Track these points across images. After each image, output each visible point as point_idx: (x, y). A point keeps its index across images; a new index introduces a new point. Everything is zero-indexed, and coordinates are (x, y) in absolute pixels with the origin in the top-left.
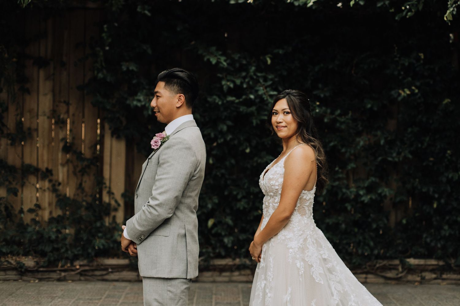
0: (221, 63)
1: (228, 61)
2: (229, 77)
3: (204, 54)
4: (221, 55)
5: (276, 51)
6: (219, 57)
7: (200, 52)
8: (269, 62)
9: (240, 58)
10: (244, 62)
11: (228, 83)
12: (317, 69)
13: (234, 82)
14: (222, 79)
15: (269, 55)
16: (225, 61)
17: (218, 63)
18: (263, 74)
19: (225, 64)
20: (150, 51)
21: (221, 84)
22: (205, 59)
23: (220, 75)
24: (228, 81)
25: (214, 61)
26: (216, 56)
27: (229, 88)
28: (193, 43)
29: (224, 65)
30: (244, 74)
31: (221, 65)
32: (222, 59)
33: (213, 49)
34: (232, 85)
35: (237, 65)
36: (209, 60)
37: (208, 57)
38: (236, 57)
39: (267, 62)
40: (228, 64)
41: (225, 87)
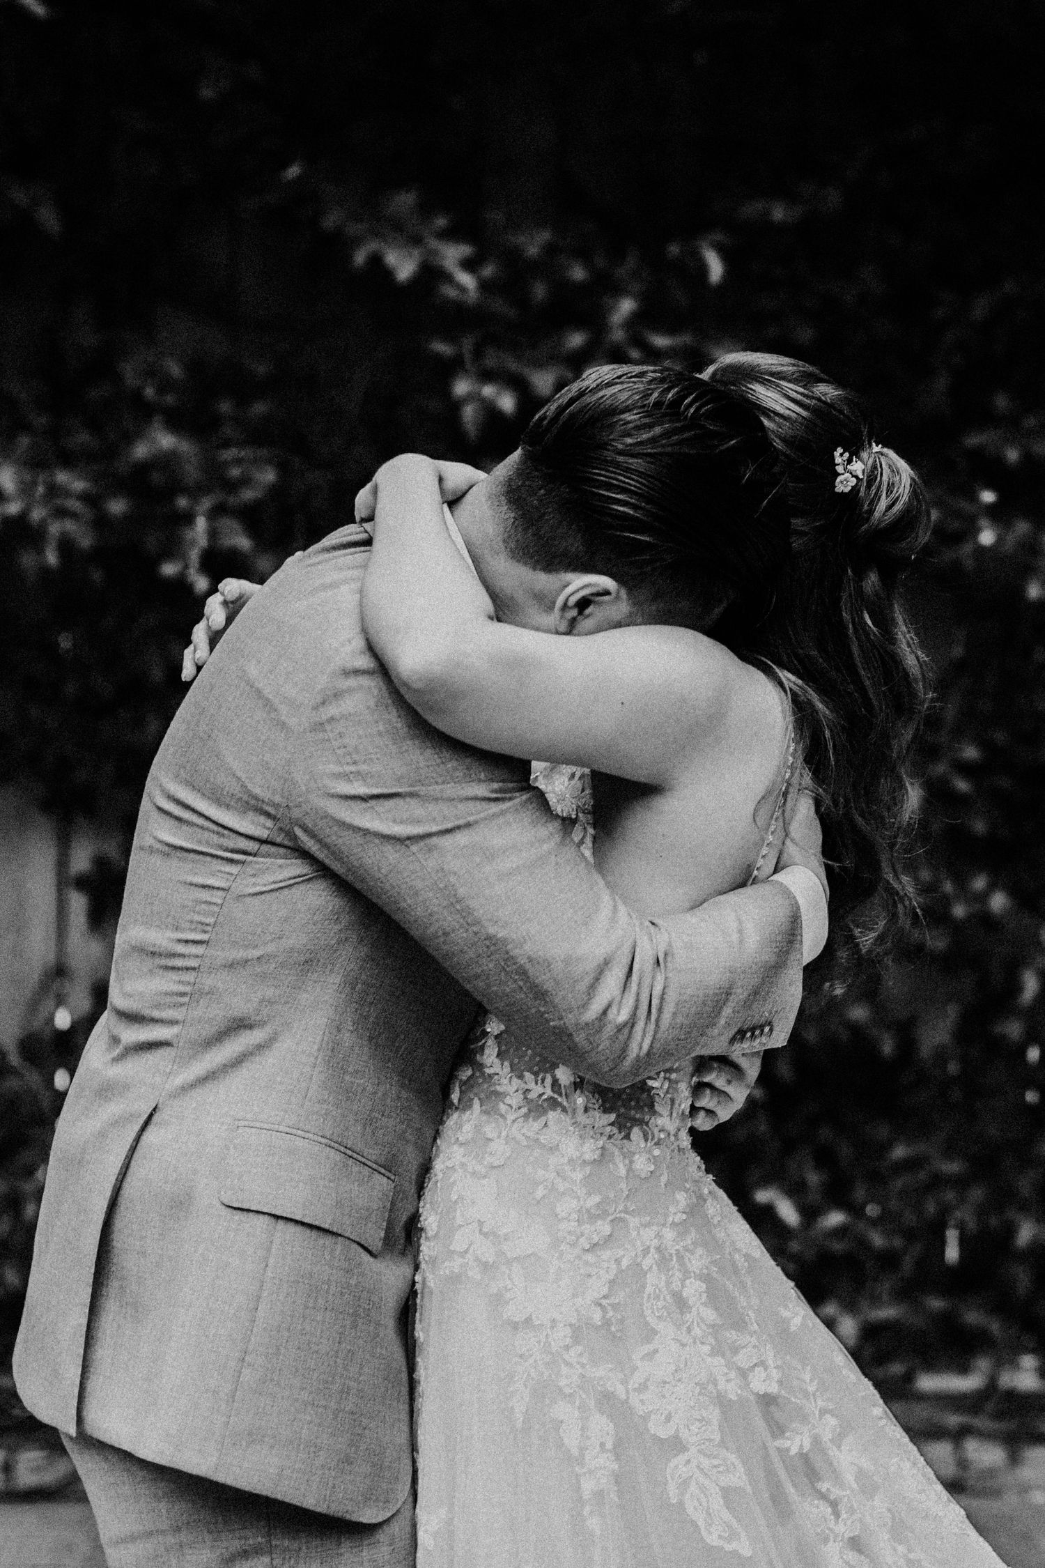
0: (449, 278)
1: (488, 271)
2: (491, 360)
3: (354, 229)
4: (450, 234)
5: (751, 209)
6: (434, 243)
7: (331, 220)
8: (716, 268)
9: (551, 250)
10: (578, 273)
11: (488, 391)
12: (980, 308)
13: (519, 386)
14: (451, 368)
15: (718, 237)
16: (469, 265)
17: (431, 274)
18: (685, 339)
19: (466, 279)
20: (49, 218)
21: (446, 392)
22: (360, 258)
23: (442, 348)
24: (487, 376)
25: (404, 266)
26: (416, 240)
27: (491, 412)
28: (293, 171)
29: (462, 289)
30: (576, 340)
31: (450, 292)
32: (452, 255)
33: (404, 201)
34: (507, 403)
35: (539, 291)
36: (376, 261)
37: (372, 246)
38: (533, 244)
39: (703, 269)
40: (484, 286)
41: (469, 413)
